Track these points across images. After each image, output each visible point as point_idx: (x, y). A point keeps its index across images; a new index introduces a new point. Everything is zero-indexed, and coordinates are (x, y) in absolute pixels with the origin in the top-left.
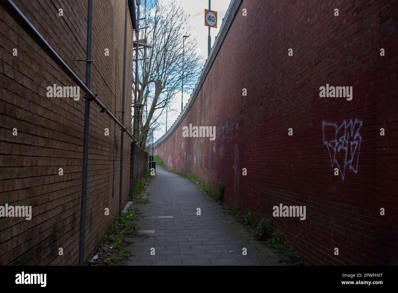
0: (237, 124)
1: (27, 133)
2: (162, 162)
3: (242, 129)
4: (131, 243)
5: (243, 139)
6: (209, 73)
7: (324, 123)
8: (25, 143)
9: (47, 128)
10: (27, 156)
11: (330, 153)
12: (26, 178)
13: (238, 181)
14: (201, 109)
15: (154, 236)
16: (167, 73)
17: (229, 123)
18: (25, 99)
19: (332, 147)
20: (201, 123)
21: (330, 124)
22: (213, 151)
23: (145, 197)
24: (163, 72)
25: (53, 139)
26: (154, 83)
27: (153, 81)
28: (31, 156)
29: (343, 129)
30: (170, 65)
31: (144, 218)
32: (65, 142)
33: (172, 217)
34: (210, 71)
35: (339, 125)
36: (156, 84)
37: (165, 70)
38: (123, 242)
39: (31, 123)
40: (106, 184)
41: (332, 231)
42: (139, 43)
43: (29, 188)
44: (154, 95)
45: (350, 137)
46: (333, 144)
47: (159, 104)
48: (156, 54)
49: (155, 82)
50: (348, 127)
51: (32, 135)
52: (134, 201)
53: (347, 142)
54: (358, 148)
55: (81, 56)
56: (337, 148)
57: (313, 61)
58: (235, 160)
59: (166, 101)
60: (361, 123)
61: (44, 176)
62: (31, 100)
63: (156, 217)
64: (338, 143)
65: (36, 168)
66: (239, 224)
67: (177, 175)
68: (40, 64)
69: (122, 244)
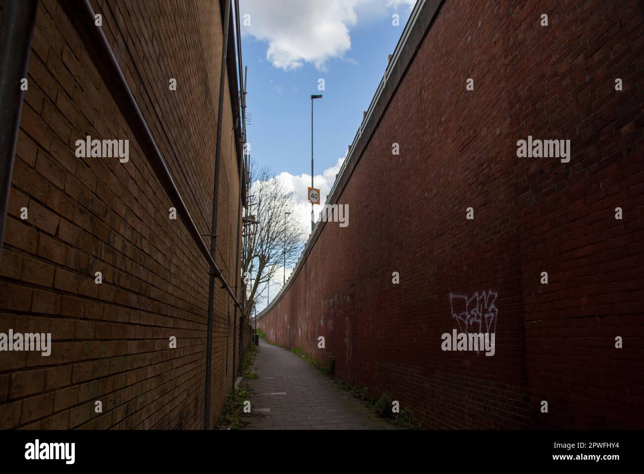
0: (348, 297)
1: (159, 314)
2: (264, 335)
3: (354, 302)
4: (248, 423)
5: (355, 312)
6: (314, 248)
7: (451, 296)
8: (157, 325)
9: (176, 307)
10: (158, 339)
11: (460, 325)
12: (157, 364)
13: (351, 355)
14: (306, 283)
15: (271, 415)
16: (270, 248)
17: (338, 296)
18: (158, 276)
19: (463, 320)
20: (306, 296)
21: (459, 296)
22: (320, 324)
23: (253, 372)
24: (266, 248)
25: (180, 319)
26: (258, 258)
27: (257, 256)
28: (161, 339)
29: (474, 301)
30: (274, 240)
31: (256, 395)
32: (190, 321)
33: (285, 393)
34: (315, 245)
35: (469, 298)
36: (260, 258)
37: (269, 245)
38: (240, 422)
39: (163, 303)
40: (222, 361)
41: (467, 407)
42: (248, 219)
43: (160, 374)
44: (258, 270)
45: (484, 309)
46: (464, 317)
47: (263, 278)
48: (259, 230)
49: (259, 256)
50: (481, 299)
51: (163, 315)
52: (243, 376)
53: (481, 314)
54: (494, 320)
55: (205, 231)
56: (468, 320)
57: (435, 233)
58: (347, 334)
59: (269, 275)
60: (496, 295)
61: (172, 359)
62: (163, 277)
63: (268, 394)
64: (469, 315)
65: (166, 351)
66: (355, 399)
67: (280, 349)
68: (172, 238)
69: (239, 425)
